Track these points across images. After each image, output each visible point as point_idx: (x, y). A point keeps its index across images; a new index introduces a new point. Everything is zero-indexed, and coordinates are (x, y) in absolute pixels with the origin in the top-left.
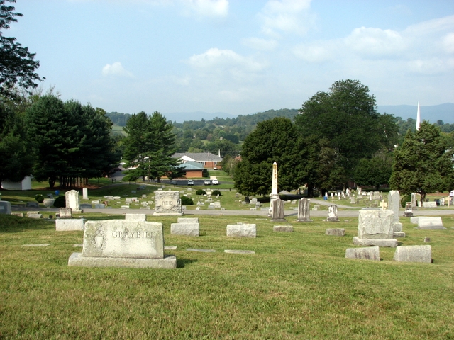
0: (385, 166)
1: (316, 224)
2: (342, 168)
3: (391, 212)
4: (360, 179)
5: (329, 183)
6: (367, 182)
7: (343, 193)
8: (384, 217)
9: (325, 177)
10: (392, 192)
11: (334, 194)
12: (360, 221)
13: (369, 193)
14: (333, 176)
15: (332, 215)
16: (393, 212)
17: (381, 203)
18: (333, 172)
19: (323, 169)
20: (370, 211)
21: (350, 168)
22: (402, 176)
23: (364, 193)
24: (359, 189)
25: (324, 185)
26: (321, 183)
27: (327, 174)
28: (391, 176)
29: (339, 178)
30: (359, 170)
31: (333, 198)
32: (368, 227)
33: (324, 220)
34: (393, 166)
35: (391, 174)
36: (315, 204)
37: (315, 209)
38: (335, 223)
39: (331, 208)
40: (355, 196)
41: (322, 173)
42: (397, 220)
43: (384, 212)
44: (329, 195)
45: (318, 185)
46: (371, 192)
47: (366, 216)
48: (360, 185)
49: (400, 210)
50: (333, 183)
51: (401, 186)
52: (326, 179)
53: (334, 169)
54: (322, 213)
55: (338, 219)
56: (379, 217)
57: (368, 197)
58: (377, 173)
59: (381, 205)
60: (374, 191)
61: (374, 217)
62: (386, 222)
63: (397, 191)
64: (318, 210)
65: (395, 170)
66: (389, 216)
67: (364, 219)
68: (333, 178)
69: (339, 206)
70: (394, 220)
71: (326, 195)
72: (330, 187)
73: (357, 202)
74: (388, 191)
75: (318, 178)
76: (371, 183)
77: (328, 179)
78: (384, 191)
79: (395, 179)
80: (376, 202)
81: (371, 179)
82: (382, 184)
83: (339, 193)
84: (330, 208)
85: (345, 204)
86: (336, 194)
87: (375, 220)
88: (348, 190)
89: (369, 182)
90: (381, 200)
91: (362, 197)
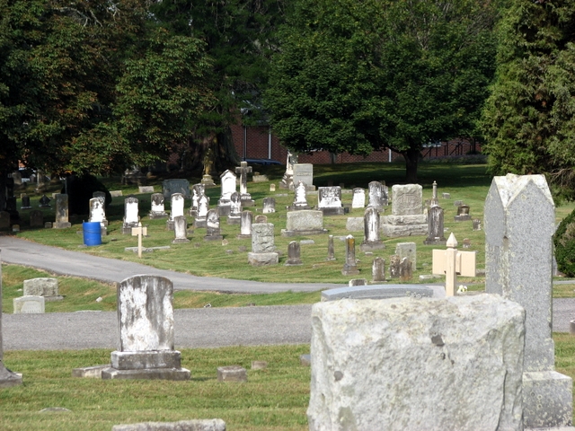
0: (458, 28)
1: (44, 399)
2: (193, 43)
3: (502, 308)
4: (307, 113)
5: (112, 138)
6: (348, 128)
7: (201, 203)
8: (465, 342)
9: (88, 99)
10: (508, 186)
11: (144, 209)
12: (318, 368)
13: (359, 198)
14: (135, 96)
15: (140, 338)
16: (515, 310)
17: (437, 254)
18: (135, 66)
19: (74, 52)
20: (381, 305)
21: (240, 40)
22: (559, 88)
23: (331, 198)
24: (299, 173)
25: (85, 153)
26: (63, 137)
27: (101, 81)
28: (495, 90)
29: (172, 105)
30: (298, 55)
31: (139, 231)
32: (371, 401)
33: (91, 373)
34: (504, 25)
35: (490, 73)
36: (31, 272)
37: (29, 303)
38: (163, 386)
39: (134, 297)
40: (278, 218)
41: (69, 75)
42: (539, 355)
43: (464, 311)
44: (115, 212)
45: (46, 154)
46: (375, 191)
47: (357, 339)
48: (301, 146)
49: (554, 294)
50: (137, 140)
51: (553, 145)
52: (95, 116)
53: (142, 51)
54: (78, 328)
55: (176, 360)
56: (437, 341)
57: (353, 222)
58: (408, 70)
59: (437, 270)
60: (390, 180)
61: (402, 339)
62: (477, 371)
63: (540, 180)
64: (51, 307)
65: (520, 53)
66: (493, 336)
67: (341, 355)
68: (139, 109)
69: (182, 280)
70: (527, 357)
71: (98, 214)
72: (119, 163)
73: (292, 255)
74: (485, 180)
75: (45, 106)
76: (373, 131)
77: (106, 116)
78: (449, 180)
79: (519, 107)
80: (405, 251)
81: (370, 109)
82: (436, 137)
83: (178, 205)
84: (126, 294)
85: (215, 268)
86: (158, 208)
87: (412, 360)
88: (229, 182)
89: (362, 125)
90: (434, 239)
91: (313, 220)
